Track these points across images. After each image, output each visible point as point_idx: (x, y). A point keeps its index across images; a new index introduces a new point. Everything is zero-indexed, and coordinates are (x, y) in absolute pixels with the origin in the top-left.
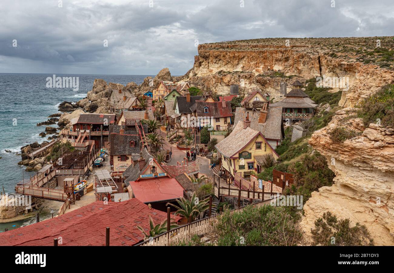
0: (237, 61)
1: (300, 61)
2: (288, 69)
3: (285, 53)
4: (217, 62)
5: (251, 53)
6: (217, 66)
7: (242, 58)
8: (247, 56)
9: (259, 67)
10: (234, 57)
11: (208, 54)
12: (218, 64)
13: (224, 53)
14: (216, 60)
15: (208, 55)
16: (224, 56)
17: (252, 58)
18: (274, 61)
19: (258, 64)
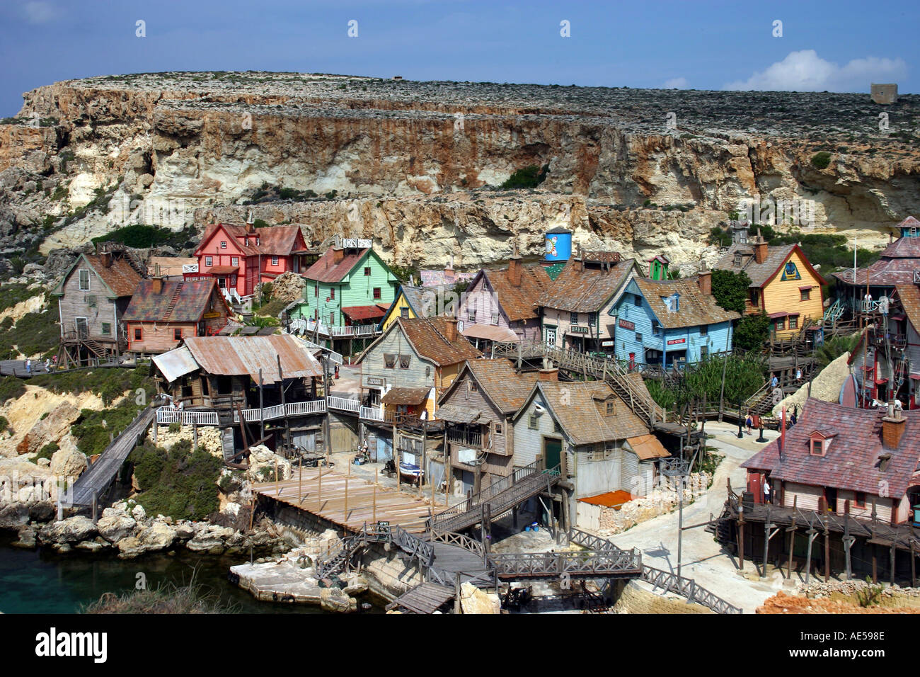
0: (328, 151)
1: (653, 159)
2: (564, 182)
3: (525, 130)
4: (238, 153)
5: (388, 126)
6: (237, 167)
7: (348, 144)
8: (371, 136)
9: (422, 175)
10: (316, 137)
11: (197, 123)
12: (241, 160)
13: (273, 123)
14: (236, 145)
15: (196, 127)
16: (269, 133)
17: (391, 144)
18: (480, 155)
19: (420, 162)
